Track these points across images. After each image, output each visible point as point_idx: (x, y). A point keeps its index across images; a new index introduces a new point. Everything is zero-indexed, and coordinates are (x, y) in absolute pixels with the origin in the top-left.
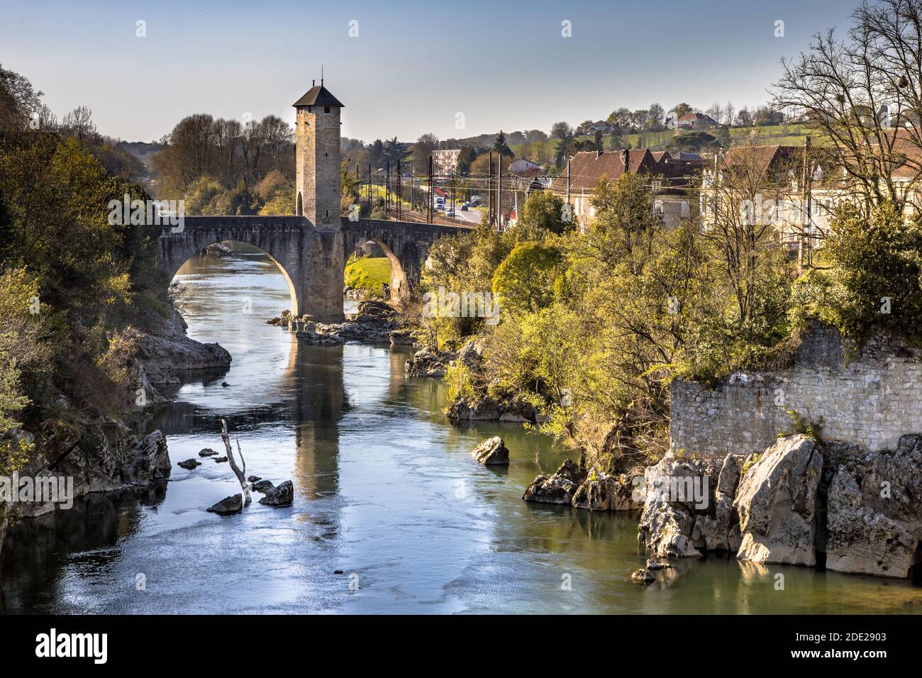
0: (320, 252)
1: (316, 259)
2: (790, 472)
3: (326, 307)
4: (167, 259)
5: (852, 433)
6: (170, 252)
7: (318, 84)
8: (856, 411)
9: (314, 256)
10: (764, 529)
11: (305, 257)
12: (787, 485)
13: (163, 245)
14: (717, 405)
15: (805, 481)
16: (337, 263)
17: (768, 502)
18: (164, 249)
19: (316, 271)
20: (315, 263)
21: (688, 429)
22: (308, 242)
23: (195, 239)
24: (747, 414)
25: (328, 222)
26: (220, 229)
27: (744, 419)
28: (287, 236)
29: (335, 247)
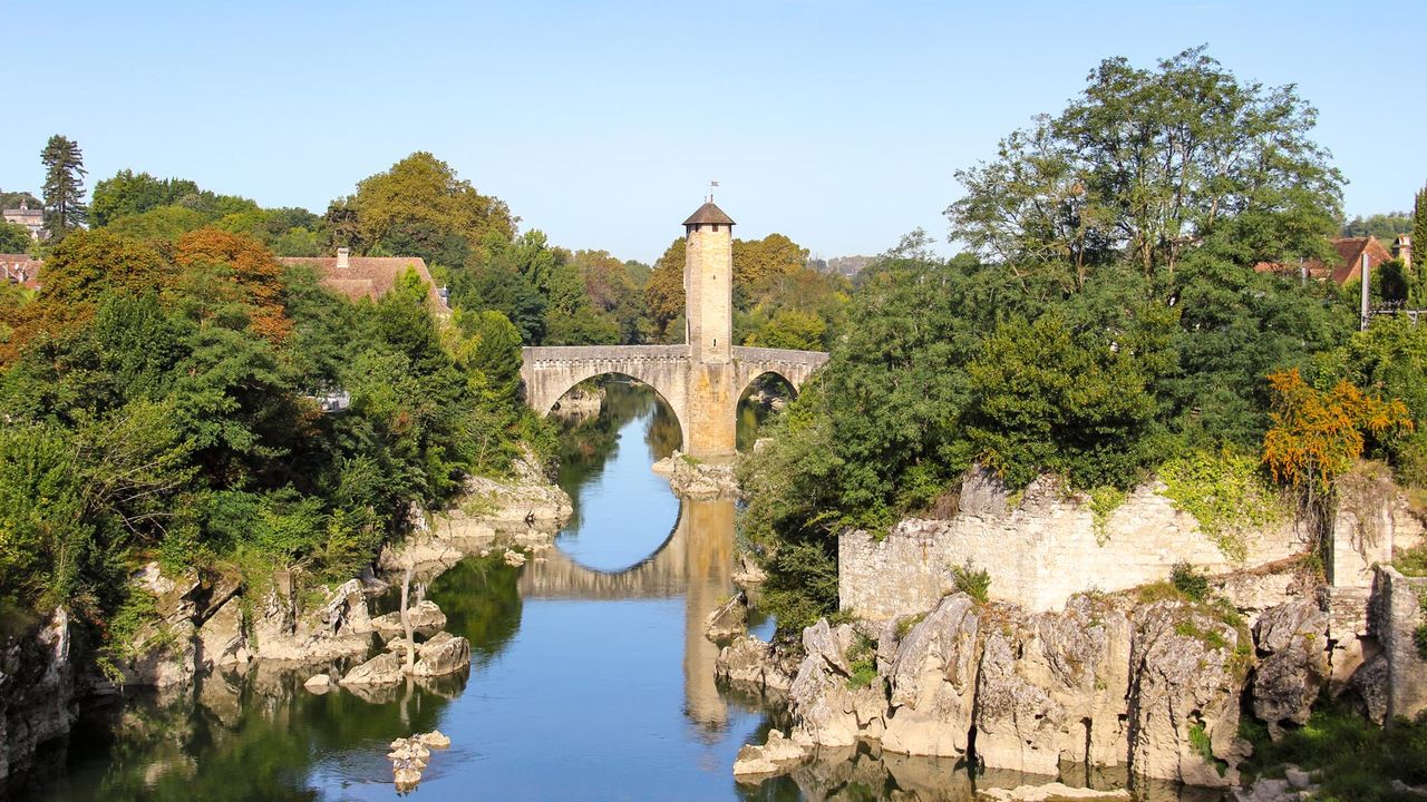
0: (707, 385)
1: (703, 393)
2: (941, 635)
3: (713, 446)
4: (541, 393)
5: (1016, 591)
6: (544, 385)
7: (709, 200)
8: (1019, 565)
9: (700, 389)
10: (912, 700)
11: (692, 391)
12: (939, 649)
13: (537, 379)
14: (884, 558)
15: (957, 646)
16: (726, 397)
17: (916, 670)
18: (538, 383)
19: (703, 406)
20: (702, 397)
21: (857, 585)
22: (695, 375)
23: (572, 371)
24: (913, 569)
25: (716, 352)
26: (598, 361)
27: (910, 575)
28: (672, 367)
29: (723, 378)
